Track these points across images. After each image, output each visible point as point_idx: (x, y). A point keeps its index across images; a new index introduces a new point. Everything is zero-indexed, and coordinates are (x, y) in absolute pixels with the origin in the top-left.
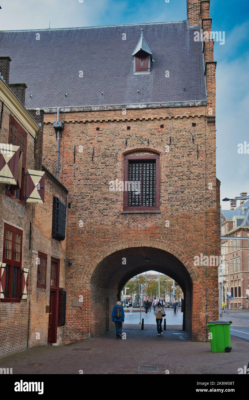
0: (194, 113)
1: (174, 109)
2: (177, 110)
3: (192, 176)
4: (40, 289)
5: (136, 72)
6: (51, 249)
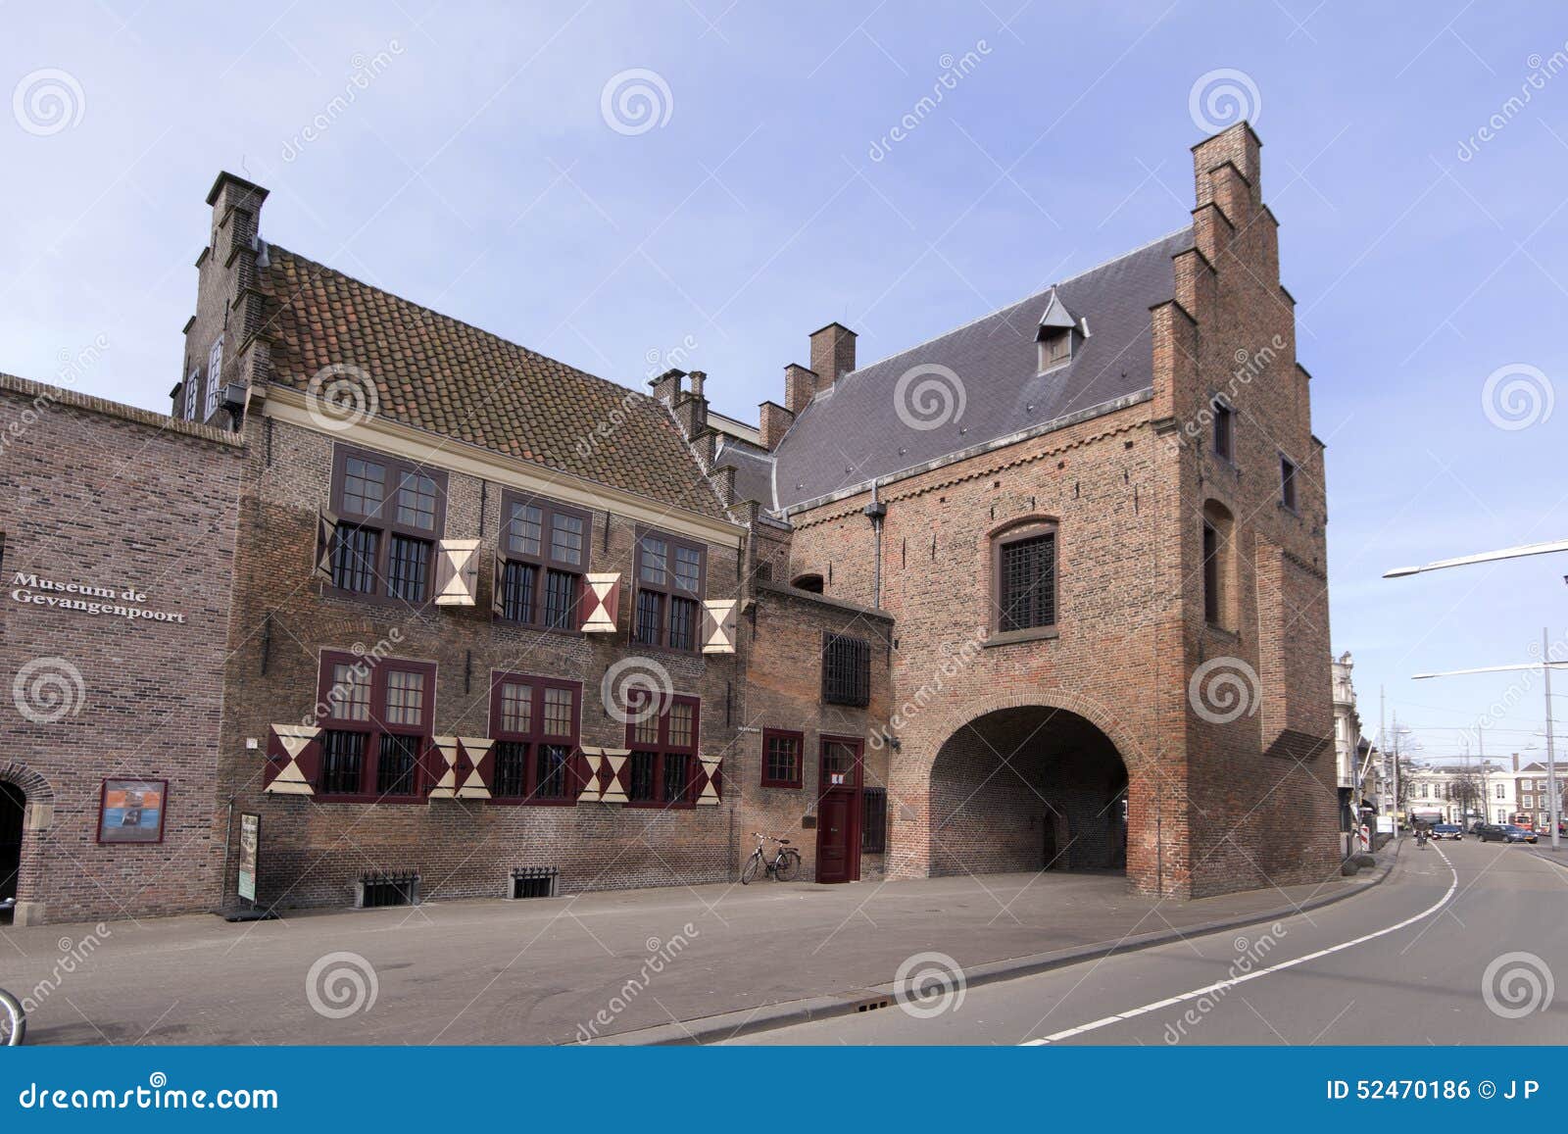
0: (1126, 421)
2: (1089, 425)
3: (1124, 551)
4: (774, 789)
5: (1044, 369)
6: (818, 722)
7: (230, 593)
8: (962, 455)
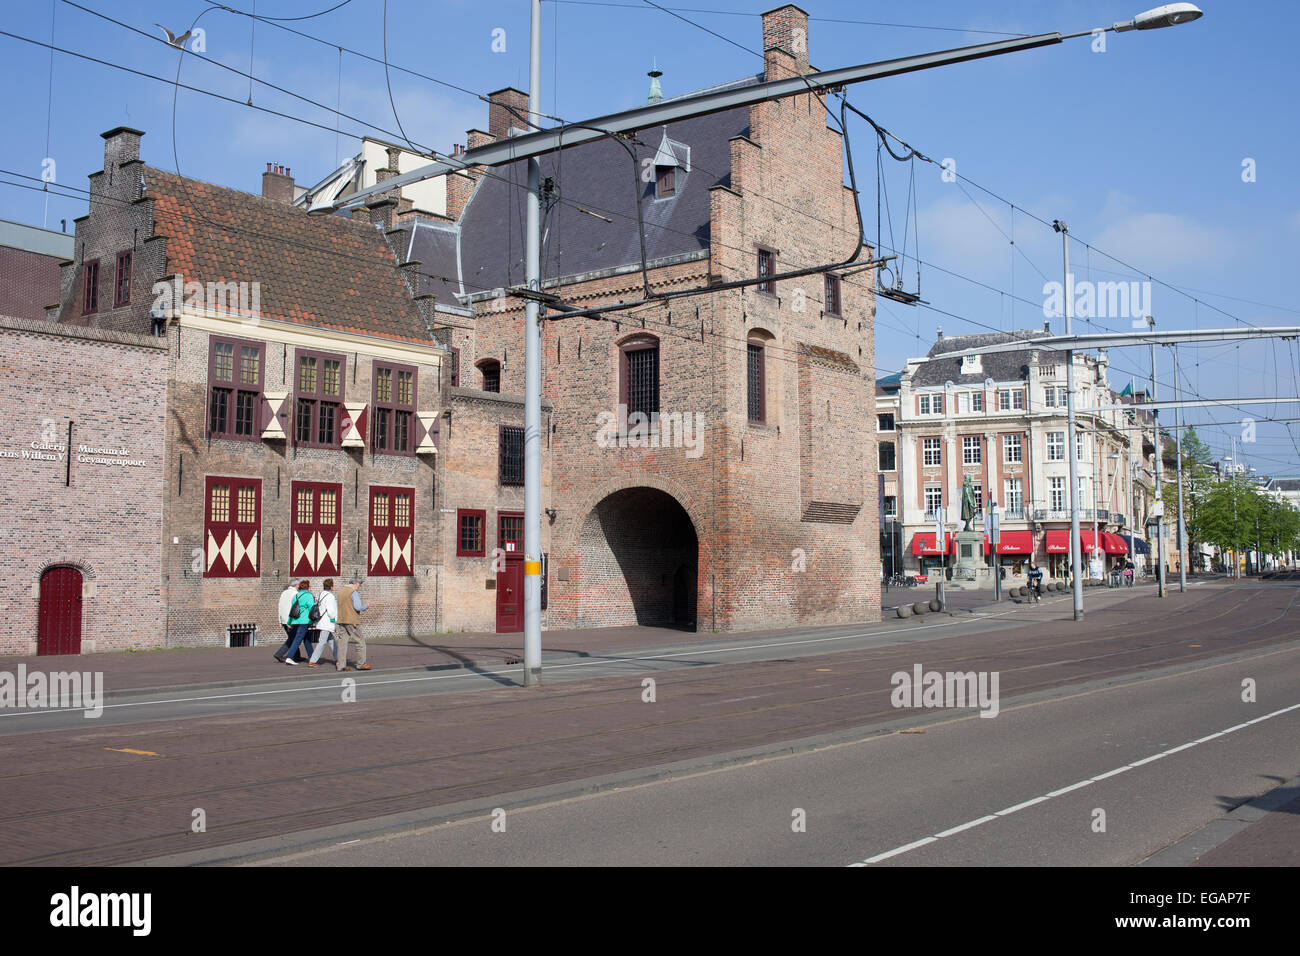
0: (696, 271)
1: (672, 268)
2: (677, 268)
3: (696, 372)
4: (466, 558)
5: (660, 197)
6: (496, 501)
7: (164, 443)
8: (598, 274)
